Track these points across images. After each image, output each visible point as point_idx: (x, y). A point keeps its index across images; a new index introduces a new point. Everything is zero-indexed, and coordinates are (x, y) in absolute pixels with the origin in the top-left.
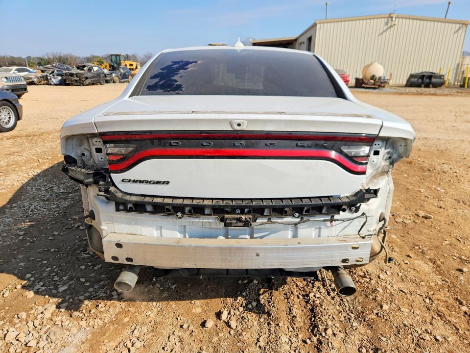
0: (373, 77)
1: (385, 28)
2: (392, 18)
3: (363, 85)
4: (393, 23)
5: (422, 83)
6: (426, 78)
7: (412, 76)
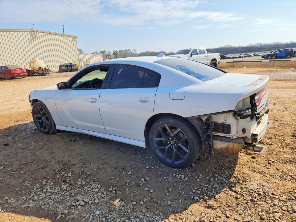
0: (40, 69)
1: (32, 38)
2: (34, 31)
3: (34, 74)
4: (36, 35)
5: (68, 69)
6: (69, 67)
7: (61, 66)
